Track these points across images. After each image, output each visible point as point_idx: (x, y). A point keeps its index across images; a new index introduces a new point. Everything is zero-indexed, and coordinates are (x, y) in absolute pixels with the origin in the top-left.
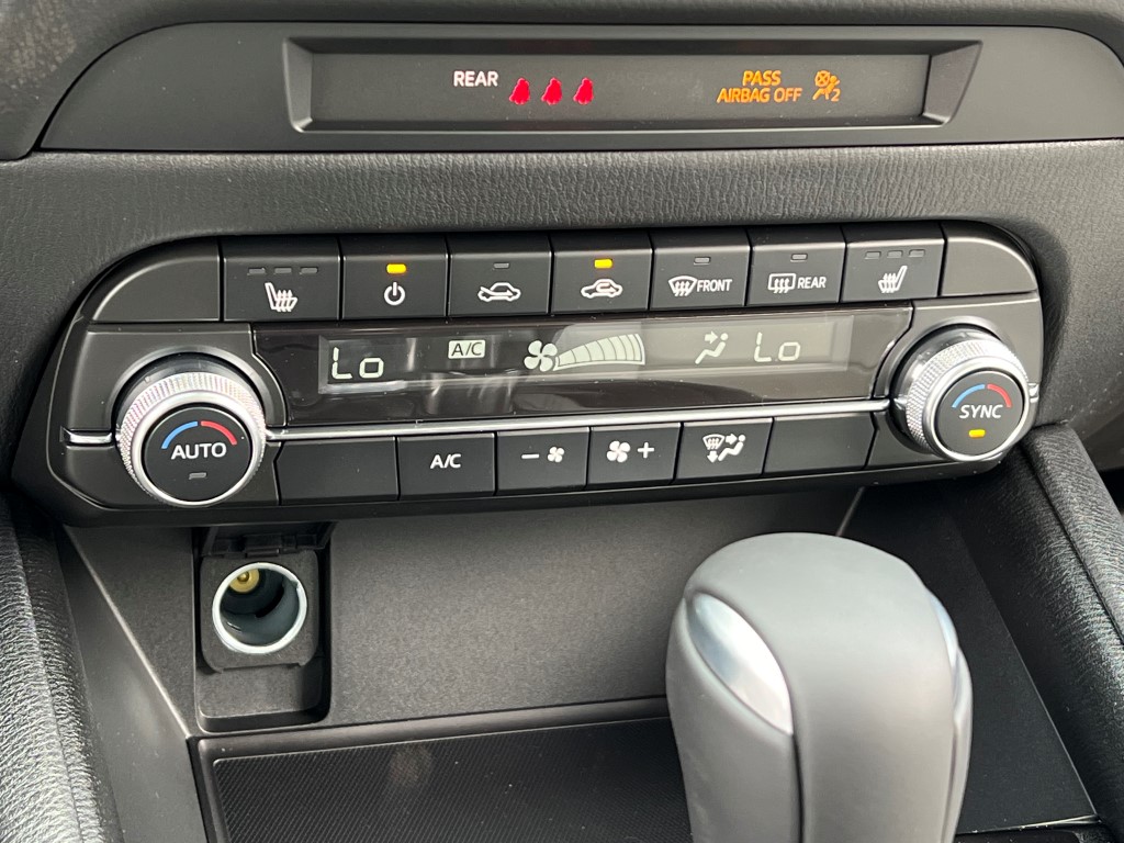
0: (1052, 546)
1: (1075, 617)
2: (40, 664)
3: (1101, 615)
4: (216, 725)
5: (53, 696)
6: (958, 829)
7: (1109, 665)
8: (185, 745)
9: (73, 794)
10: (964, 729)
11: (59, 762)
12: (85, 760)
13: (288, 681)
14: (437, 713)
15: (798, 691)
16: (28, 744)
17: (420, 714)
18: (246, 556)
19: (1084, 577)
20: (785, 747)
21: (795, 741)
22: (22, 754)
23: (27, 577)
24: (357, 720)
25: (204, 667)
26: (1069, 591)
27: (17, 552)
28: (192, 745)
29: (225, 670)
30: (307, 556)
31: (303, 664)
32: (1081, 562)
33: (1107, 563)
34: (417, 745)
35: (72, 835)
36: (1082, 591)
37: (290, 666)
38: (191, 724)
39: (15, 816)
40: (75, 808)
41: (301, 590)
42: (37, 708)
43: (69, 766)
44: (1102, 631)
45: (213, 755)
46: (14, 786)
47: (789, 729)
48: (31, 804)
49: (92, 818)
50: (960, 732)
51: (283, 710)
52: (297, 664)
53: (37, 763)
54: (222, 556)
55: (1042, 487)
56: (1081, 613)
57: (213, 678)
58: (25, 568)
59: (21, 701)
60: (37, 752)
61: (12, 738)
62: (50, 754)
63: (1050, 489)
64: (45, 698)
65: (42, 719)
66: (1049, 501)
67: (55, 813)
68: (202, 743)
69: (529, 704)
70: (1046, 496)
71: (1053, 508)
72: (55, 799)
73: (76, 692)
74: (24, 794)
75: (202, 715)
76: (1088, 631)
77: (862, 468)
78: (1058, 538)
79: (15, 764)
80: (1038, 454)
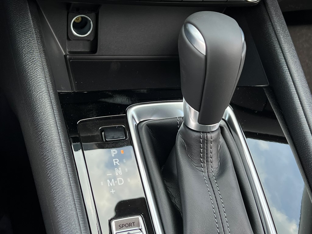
0: (267, 24)
1: (270, 41)
2: (33, 30)
3: (276, 40)
4: (71, 52)
5: (36, 37)
6: (237, 84)
7: (277, 52)
8: (64, 56)
9: (41, 60)
10: (244, 57)
11: (38, 52)
12: (44, 53)
13: (88, 44)
14: (122, 55)
15: (208, 45)
16: (31, 48)
17: (118, 54)
18: (79, 13)
19: (274, 32)
20: (203, 58)
21: (206, 56)
22: (30, 50)
23: (30, 10)
24: (103, 54)
25: (68, 39)
26: (270, 35)
27: (28, 4)
28: (65, 56)
29: (74, 40)
30: (93, 14)
31: (91, 40)
32: (274, 28)
33: (279, 29)
34: (117, 61)
35: (41, 68)
36: (273, 34)
37: (88, 40)
38: (65, 52)
39: (29, 63)
40: (42, 62)
41: (91, 23)
42: (33, 40)
43: (40, 53)
44: (276, 44)
45: (70, 59)
46: (28, 57)
47: (205, 54)
48: (32, 61)
49: (46, 65)
50: (242, 58)
51: (86, 51)
52: (90, 40)
53: (33, 52)
54: (74, 12)
55: (267, 10)
56: (272, 40)
57: (71, 41)
58: (30, 8)
59: (29, 38)
60: (33, 50)
61: (27, 46)
62: (36, 50)
63: (269, 11)
64: (35, 38)
65: (34, 42)
66: (268, 14)
67: (37, 63)
68: (68, 56)
69: (143, 54)
70: (268, 13)
71: (269, 15)
72: (38, 60)
73: (41, 38)
74: (30, 58)
75: (68, 50)
76: (273, 44)
77: (226, 2)
78: (269, 22)
79: (28, 52)
80: (267, 2)
